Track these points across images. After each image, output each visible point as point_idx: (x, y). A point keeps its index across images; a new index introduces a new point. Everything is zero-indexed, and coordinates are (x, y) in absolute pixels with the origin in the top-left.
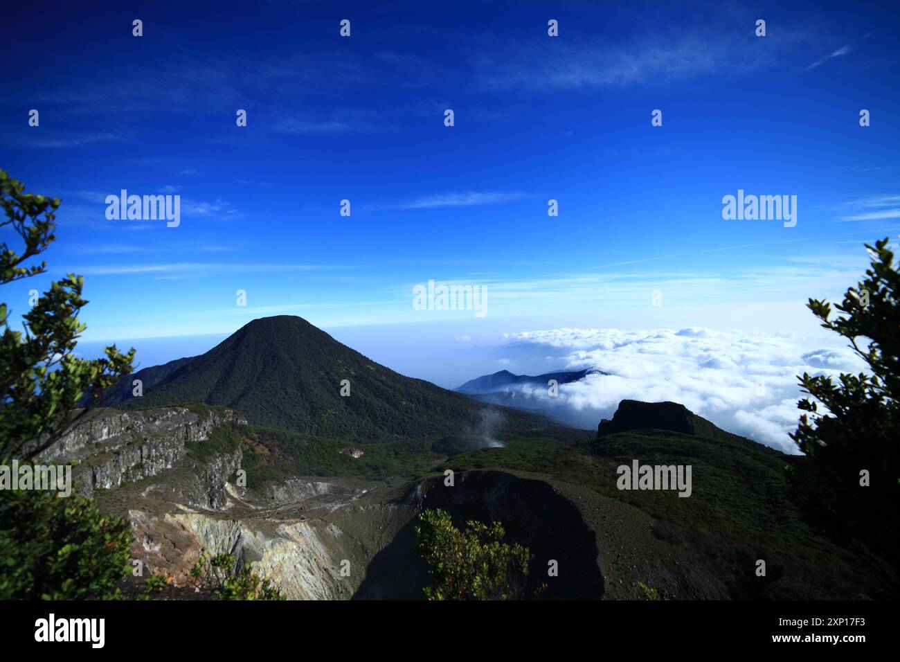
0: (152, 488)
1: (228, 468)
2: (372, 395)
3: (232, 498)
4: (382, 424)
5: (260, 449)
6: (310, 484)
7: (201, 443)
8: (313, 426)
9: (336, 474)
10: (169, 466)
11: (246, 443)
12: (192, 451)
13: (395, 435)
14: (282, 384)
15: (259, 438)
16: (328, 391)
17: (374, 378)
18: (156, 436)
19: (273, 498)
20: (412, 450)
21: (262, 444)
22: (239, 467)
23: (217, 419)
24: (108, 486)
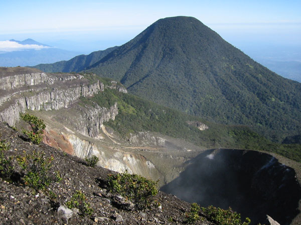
1: (105, 117)
2: (246, 89)
3: (103, 133)
4: (249, 113)
6: (154, 137)
7: (89, 98)
8: (193, 105)
10: (66, 107)
12: (82, 102)
13: (259, 124)
17: (251, 74)
18: (61, 88)
19: (129, 140)
22: (114, 118)
23: (103, 85)
24: (33, 109)
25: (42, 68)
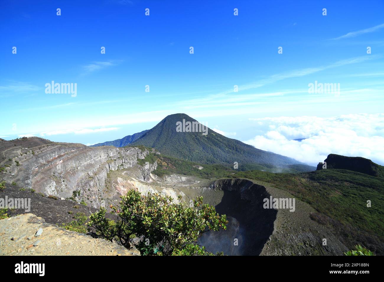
0: (126, 172)
1: (151, 169)
2: (214, 145)
3: (152, 179)
4: (217, 157)
5: (164, 163)
6: (179, 177)
7: (143, 160)
9: (191, 175)
10: (131, 166)
11: (159, 161)
12: (139, 162)
13: (223, 162)
14: (178, 140)
15: (164, 159)
16: (196, 143)
17: (215, 138)
18: (127, 156)
19: (166, 180)
20: (223, 168)
21: (165, 161)
22: (156, 169)
23: (148, 152)
24: (113, 170)
25: (106, 146)
